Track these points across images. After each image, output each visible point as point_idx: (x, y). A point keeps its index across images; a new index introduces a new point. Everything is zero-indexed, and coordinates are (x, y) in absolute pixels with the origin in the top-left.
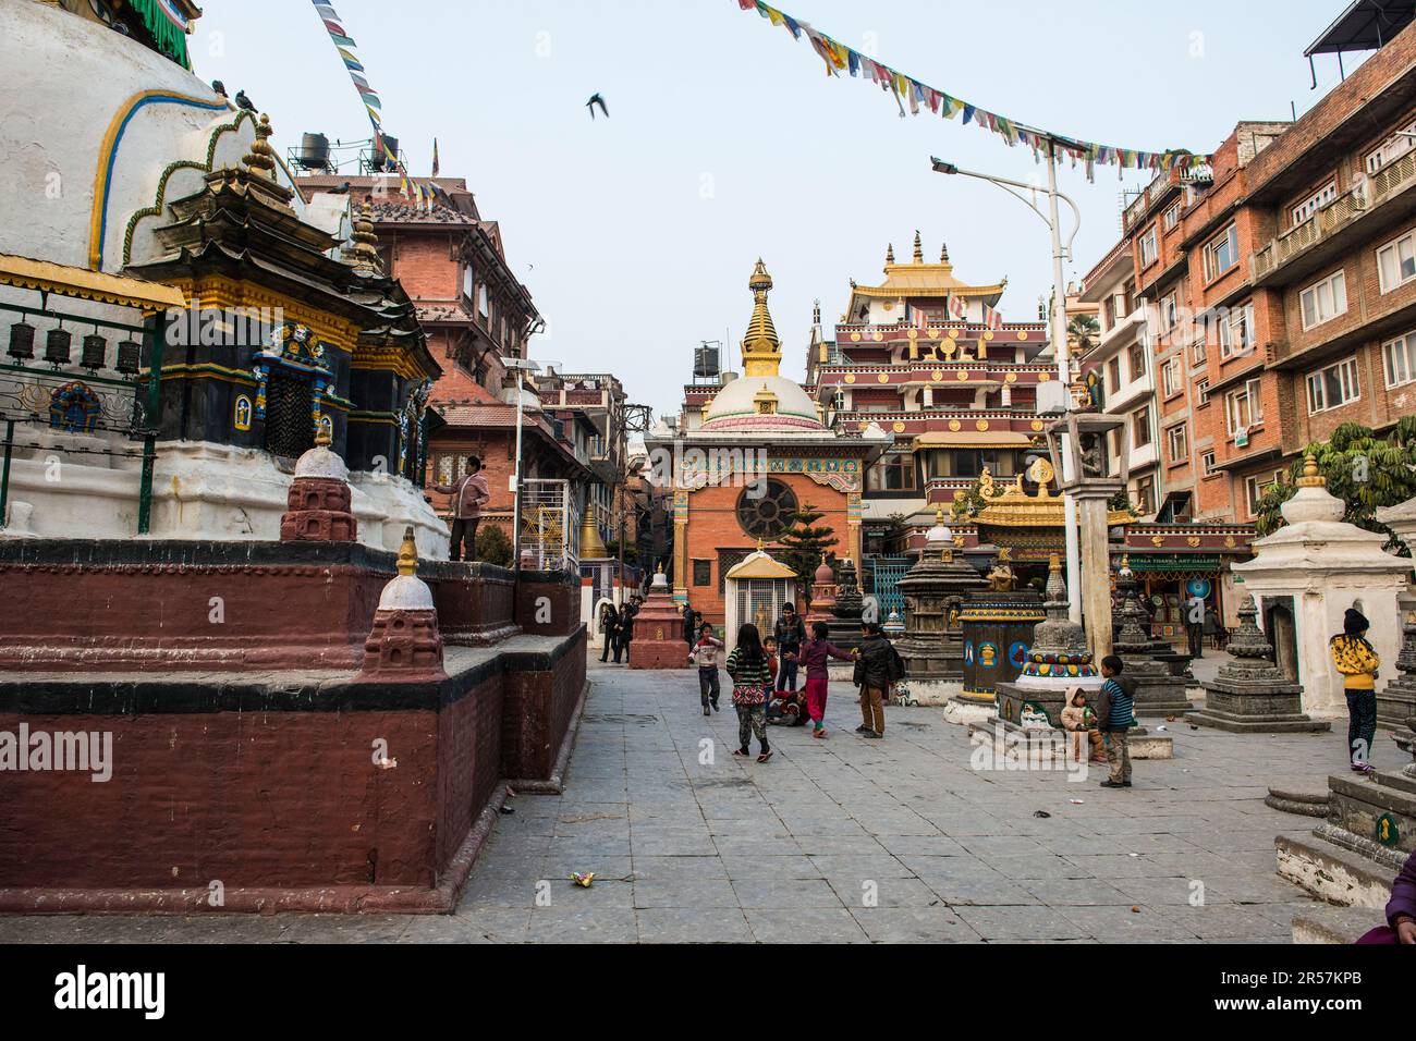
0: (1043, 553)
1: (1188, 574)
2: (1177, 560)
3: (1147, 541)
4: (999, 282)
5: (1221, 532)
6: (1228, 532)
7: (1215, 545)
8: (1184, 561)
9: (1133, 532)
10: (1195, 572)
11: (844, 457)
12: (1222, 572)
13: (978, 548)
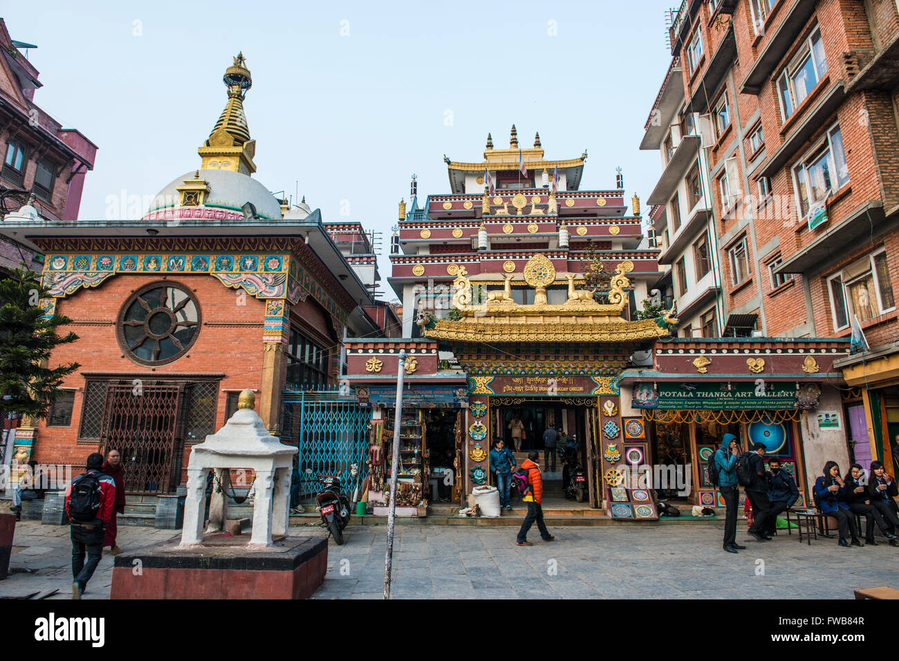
0: (538, 384)
1: (750, 414)
2: (733, 392)
3: (687, 365)
4: (580, 156)
5: (795, 351)
6: (807, 351)
7: (788, 370)
8: (744, 394)
9: (664, 351)
10: (761, 412)
11: (264, 252)
12: (800, 411)
13: (434, 376)
